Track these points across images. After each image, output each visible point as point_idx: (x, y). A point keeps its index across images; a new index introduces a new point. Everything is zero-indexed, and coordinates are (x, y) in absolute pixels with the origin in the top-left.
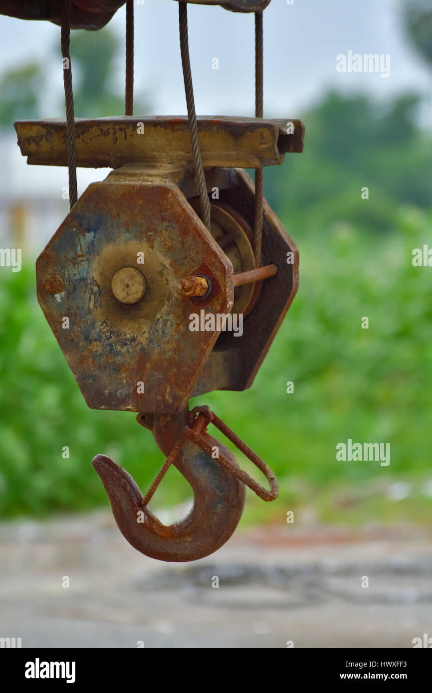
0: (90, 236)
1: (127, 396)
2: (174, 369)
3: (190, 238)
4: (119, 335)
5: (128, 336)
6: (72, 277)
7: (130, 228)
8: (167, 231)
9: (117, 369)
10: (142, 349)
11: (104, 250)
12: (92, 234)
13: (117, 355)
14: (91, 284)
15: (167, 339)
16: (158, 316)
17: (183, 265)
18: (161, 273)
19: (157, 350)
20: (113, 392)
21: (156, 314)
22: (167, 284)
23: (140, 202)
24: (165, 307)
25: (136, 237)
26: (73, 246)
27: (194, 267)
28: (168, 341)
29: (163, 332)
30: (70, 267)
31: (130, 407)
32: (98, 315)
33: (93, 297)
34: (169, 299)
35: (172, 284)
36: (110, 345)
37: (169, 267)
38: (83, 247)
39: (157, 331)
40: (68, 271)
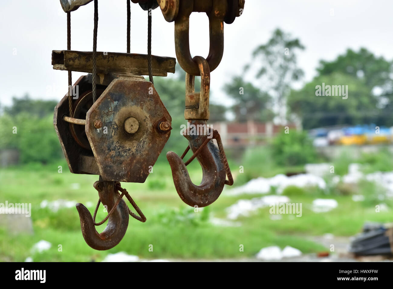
0: (116, 103)
1: (124, 175)
2: (146, 163)
3: (158, 105)
4: (123, 147)
5: (127, 148)
6: (106, 122)
7: (133, 100)
8: (149, 102)
9: (121, 163)
10: (133, 154)
11: (121, 109)
12: (117, 102)
13: (122, 156)
14: (114, 124)
15: (144, 150)
16: (141, 139)
17: (154, 117)
18: (145, 120)
19: (139, 155)
20: (118, 173)
21: (140, 138)
22: (147, 125)
23: (139, 89)
24: (145, 135)
25: (135, 104)
26: (108, 107)
27: (159, 118)
28: (144, 151)
29: (143, 147)
30: (105, 117)
31: (125, 180)
32: (115, 138)
33: (114, 130)
34: (147, 132)
35: (148, 125)
36: (119, 152)
37: (148, 118)
38: (112, 108)
39: (140, 146)
40: (104, 118)
